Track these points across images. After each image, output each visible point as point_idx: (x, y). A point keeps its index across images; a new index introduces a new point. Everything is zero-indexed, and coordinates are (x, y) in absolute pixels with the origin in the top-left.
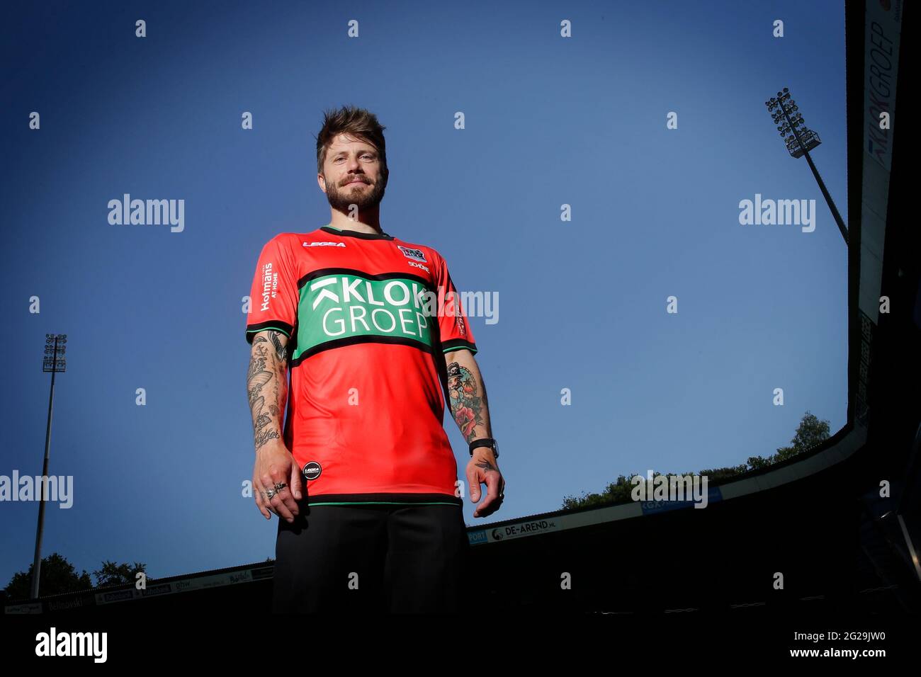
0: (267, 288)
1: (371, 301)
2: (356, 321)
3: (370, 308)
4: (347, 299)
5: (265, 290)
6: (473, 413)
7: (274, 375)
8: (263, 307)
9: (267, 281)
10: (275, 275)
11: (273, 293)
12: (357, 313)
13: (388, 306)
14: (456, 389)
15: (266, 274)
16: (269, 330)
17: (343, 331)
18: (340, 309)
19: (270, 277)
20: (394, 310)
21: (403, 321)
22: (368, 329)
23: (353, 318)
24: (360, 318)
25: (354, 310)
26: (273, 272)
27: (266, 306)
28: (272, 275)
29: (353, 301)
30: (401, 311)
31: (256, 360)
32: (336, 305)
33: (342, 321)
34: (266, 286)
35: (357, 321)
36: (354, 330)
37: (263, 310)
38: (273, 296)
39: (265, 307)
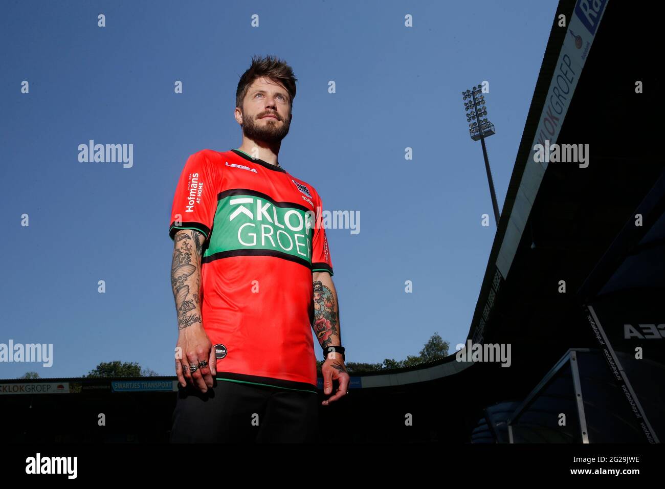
0: (192, 194)
1: (276, 223)
2: (265, 236)
3: (276, 229)
4: (259, 218)
5: (191, 195)
6: (331, 324)
7: (197, 269)
8: (187, 209)
9: (193, 188)
10: (201, 184)
11: (197, 199)
12: (267, 231)
13: (286, 229)
14: (318, 303)
15: (193, 182)
16: (193, 230)
17: (255, 243)
18: (254, 225)
19: (196, 185)
20: (292, 233)
21: (298, 244)
22: (274, 245)
23: (263, 235)
24: (268, 235)
25: (264, 227)
26: (199, 181)
27: (191, 209)
28: (198, 184)
29: (264, 221)
30: (296, 236)
31: (183, 254)
32: (251, 221)
33: (255, 235)
34: (191, 192)
35: (266, 238)
36: (263, 244)
37: (187, 211)
38: (198, 202)
39: (189, 209)
